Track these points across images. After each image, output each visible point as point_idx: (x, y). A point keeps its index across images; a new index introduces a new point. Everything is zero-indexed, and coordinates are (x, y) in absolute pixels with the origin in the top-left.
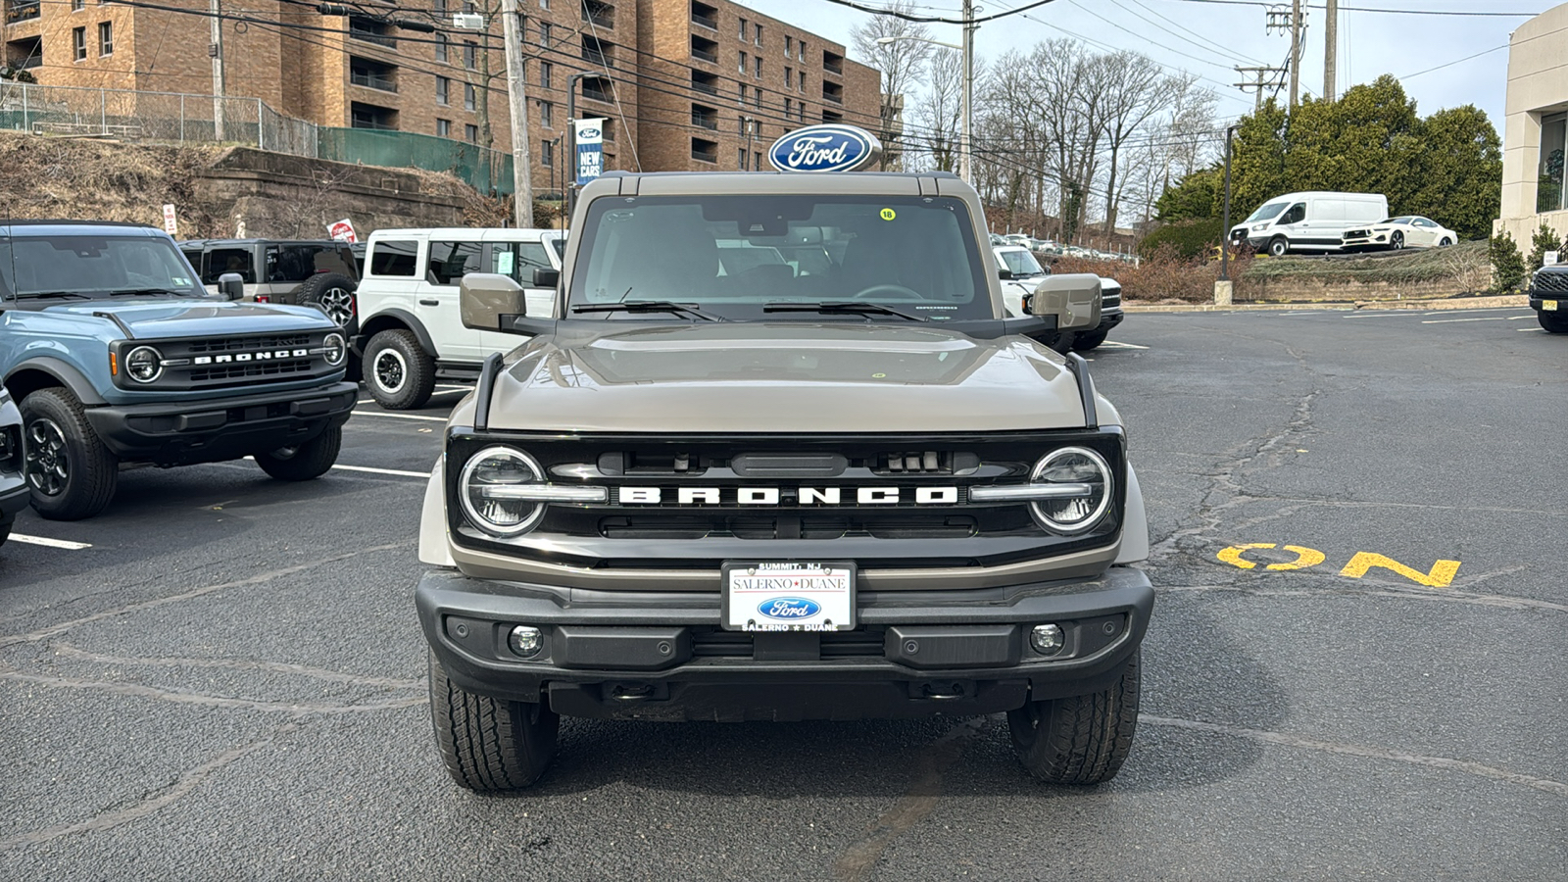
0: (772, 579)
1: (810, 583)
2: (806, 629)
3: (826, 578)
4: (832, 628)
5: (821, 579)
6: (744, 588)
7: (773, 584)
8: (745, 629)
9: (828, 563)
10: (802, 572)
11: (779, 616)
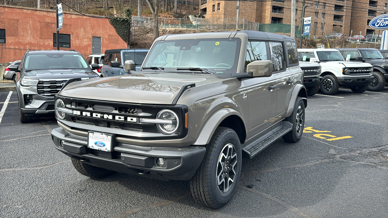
0: (97, 136)
1: (104, 139)
2: (102, 150)
3: (107, 138)
4: (107, 151)
5: (106, 138)
6: (92, 138)
7: (97, 138)
8: (91, 148)
9: (107, 134)
10: (102, 135)
11: (98, 146)
